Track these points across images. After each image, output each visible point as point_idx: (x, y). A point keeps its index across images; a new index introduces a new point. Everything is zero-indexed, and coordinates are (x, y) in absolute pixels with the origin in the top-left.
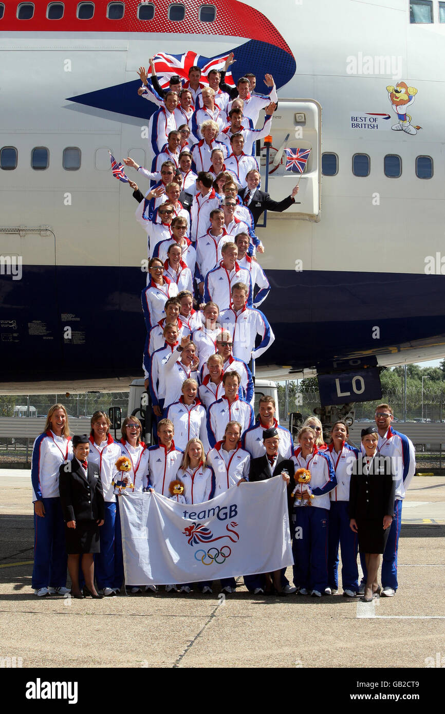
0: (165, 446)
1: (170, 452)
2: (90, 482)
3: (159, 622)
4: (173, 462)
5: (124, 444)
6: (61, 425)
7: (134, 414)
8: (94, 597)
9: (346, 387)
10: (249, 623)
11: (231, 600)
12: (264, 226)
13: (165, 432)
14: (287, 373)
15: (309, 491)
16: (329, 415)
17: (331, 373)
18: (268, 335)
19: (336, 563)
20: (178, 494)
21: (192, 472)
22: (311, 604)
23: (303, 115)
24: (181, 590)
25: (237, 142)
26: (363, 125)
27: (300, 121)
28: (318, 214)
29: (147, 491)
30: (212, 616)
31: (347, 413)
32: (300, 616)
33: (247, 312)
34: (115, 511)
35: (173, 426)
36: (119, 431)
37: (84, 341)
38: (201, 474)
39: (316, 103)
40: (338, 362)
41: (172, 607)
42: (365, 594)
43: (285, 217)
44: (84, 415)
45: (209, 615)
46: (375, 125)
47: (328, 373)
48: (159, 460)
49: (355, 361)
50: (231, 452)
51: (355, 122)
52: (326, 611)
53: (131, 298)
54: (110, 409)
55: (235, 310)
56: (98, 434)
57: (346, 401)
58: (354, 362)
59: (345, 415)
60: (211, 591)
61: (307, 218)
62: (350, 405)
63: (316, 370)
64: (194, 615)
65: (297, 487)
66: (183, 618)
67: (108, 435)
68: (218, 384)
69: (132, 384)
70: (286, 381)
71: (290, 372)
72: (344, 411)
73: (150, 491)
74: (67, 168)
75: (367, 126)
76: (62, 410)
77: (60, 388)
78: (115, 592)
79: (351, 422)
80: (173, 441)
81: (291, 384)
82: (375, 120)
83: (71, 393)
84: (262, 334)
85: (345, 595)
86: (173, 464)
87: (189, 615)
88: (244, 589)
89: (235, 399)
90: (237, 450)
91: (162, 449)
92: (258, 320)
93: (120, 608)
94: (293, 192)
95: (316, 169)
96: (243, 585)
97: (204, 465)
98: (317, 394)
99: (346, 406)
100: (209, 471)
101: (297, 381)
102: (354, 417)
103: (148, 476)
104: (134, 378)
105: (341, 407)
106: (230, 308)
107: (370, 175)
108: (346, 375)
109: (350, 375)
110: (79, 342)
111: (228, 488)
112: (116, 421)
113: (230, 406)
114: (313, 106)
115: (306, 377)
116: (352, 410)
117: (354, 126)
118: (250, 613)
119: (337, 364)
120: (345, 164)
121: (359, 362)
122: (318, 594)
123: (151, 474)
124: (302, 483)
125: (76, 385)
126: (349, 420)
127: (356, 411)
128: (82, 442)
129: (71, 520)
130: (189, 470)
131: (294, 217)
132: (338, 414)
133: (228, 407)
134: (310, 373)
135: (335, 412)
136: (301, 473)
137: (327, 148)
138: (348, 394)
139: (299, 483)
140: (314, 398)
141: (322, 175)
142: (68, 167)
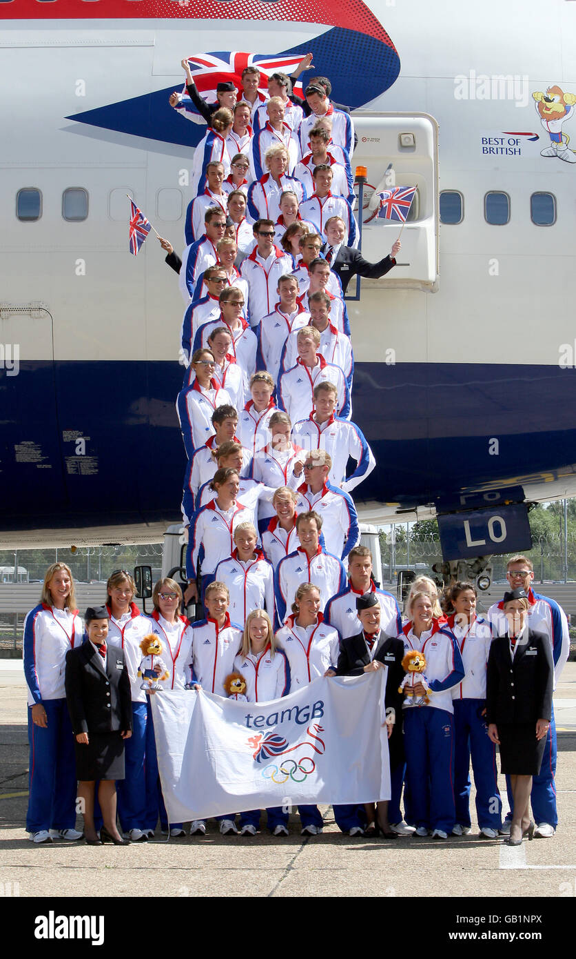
0: (215, 621)
1: (223, 629)
2: (110, 677)
3: (211, 878)
4: (227, 644)
5: (157, 619)
6: (64, 593)
7: (171, 575)
8: (117, 843)
9: (480, 532)
10: (342, 878)
11: (316, 845)
12: (357, 298)
13: (216, 601)
14: (394, 514)
15: (425, 684)
16: (455, 573)
17: (458, 512)
18: (366, 458)
19: (466, 789)
20: (236, 693)
21: (256, 659)
22: (433, 850)
23: (411, 136)
24: (243, 831)
25: (323, 178)
26: (499, 150)
27: (409, 145)
28: (436, 279)
29: (191, 689)
30: (289, 868)
31: (481, 570)
32: (417, 867)
33: (336, 426)
34: (146, 717)
35: (228, 593)
36: (149, 601)
37: (97, 470)
38: (268, 662)
39: (430, 117)
40: (467, 496)
41: (230, 857)
42: (512, 834)
43: (386, 285)
44: (98, 579)
45: (285, 867)
46: (517, 150)
47: (453, 512)
48: (207, 642)
49: (492, 494)
50: (310, 628)
51: (488, 146)
52: (455, 860)
53: (165, 406)
54: (136, 569)
55: (318, 423)
56: (118, 605)
57: (479, 554)
58: (490, 496)
59: (478, 573)
60: (286, 832)
61: (420, 287)
62: (485, 559)
63: (435, 508)
64: (263, 867)
65: (407, 679)
66: (246, 873)
67: (131, 605)
68: (289, 530)
69: (167, 532)
70: (391, 525)
71: (398, 512)
72: (476, 568)
73: (196, 688)
74: (68, 219)
75: (504, 150)
76: (64, 571)
77: (62, 540)
78: (147, 836)
79: (487, 584)
80: (227, 614)
81: (398, 530)
82: (516, 142)
83: (78, 546)
84: (357, 457)
85: (482, 836)
86: (227, 647)
87: (255, 867)
88: (335, 828)
89: (317, 552)
90: (318, 625)
91: (212, 625)
92: (351, 437)
93: (155, 858)
94: (393, 251)
95: (431, 215)
96: (333, 823)
97: (273, 648)
98: (437, 544)
99: (479, 561)
100: (280, 657)
101: (408, 523)
102: (492, 576)
103: (192, 666)
104: (169, 523)
105: (472, 562)
106: (311, 418)
107: (510, 223)
108: (479, 515)
109: (485, 514)
110: (89, 472)
111: (310, 681)
112: (144, 587)
113: (309, 563)
114: (426, 123)
115: (421, 518)
116: (488, 567)
117: (485, 152)
118: (343, 863)
119: (466, 499)
120: (473, 207)
121: (498, 496)
122: (443, 834)
123: (196, 663)
124: (414, 672)
125: (86, 535)
126: (485, 581)
127: (494, 568)
128: (96, 618)
129: (82, 732)
130: (250, 656)
131: (399, 285)
132: (467, 571)
133: (306, 563)
134: (427, 513)
135: (464, 570)
136: (413, 657)
137: (446, 184)
138: (483, 542)
139: (410, 672)
140: (433, 550)
141: (440, 224)
142: (70, 215)
